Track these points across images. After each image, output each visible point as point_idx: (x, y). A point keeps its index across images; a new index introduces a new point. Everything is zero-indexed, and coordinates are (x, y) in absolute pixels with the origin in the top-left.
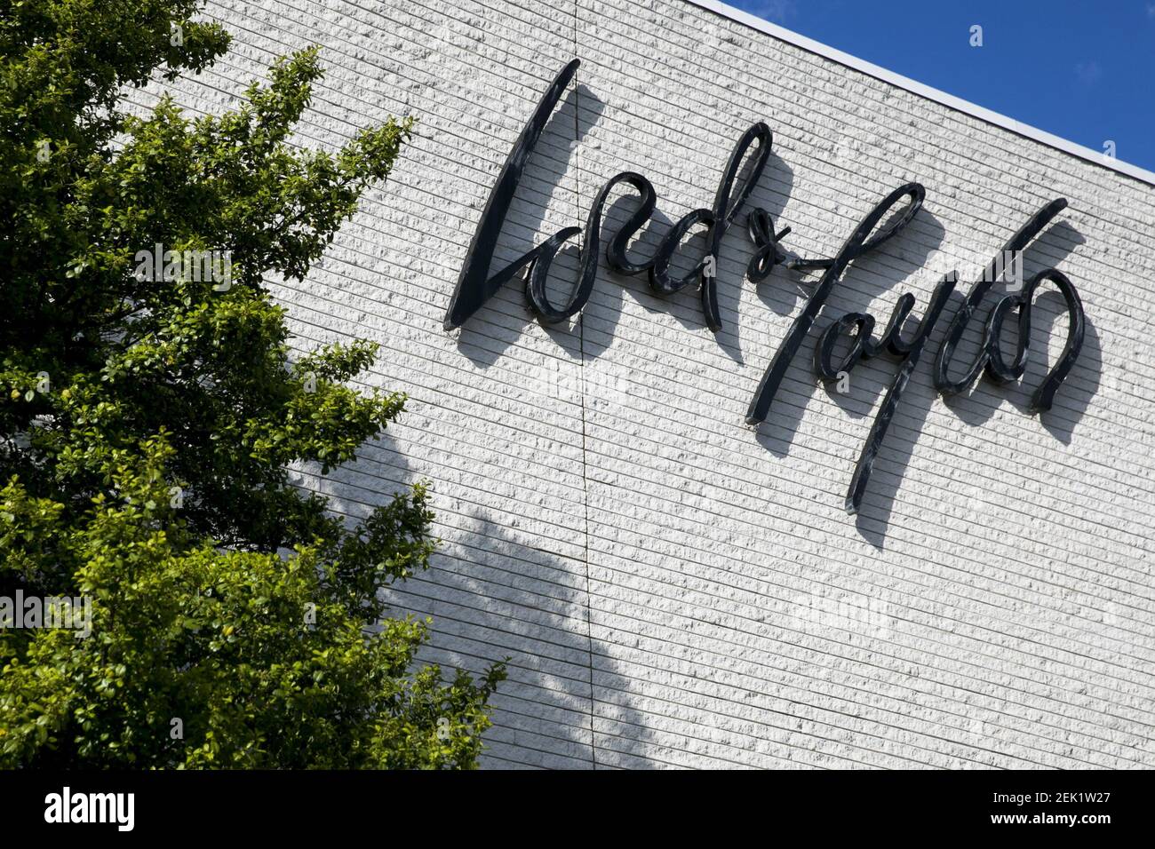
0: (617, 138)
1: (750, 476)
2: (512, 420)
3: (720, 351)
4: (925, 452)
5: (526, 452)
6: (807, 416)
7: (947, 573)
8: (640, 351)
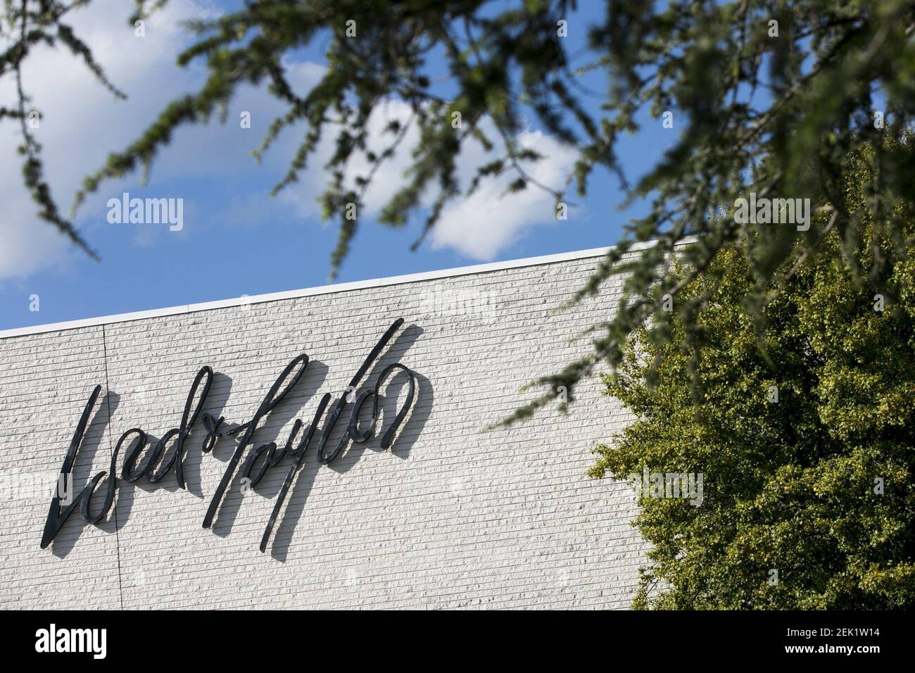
0: (131, 409)
1: (210, 552)
2: (82, 576)
3: (192, 495)
4: (317, 498)
5: (90, 588)
6: (242, 508)
7: (327, 558)
8: (148, 513)
